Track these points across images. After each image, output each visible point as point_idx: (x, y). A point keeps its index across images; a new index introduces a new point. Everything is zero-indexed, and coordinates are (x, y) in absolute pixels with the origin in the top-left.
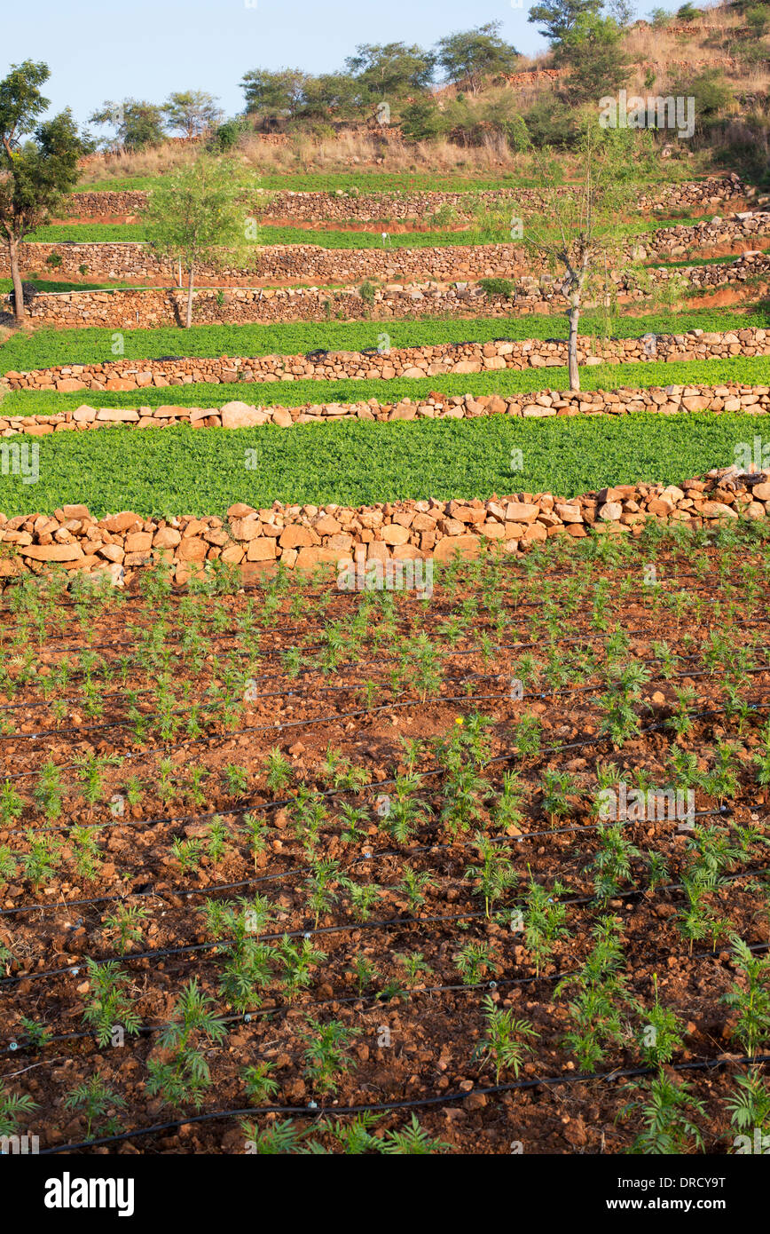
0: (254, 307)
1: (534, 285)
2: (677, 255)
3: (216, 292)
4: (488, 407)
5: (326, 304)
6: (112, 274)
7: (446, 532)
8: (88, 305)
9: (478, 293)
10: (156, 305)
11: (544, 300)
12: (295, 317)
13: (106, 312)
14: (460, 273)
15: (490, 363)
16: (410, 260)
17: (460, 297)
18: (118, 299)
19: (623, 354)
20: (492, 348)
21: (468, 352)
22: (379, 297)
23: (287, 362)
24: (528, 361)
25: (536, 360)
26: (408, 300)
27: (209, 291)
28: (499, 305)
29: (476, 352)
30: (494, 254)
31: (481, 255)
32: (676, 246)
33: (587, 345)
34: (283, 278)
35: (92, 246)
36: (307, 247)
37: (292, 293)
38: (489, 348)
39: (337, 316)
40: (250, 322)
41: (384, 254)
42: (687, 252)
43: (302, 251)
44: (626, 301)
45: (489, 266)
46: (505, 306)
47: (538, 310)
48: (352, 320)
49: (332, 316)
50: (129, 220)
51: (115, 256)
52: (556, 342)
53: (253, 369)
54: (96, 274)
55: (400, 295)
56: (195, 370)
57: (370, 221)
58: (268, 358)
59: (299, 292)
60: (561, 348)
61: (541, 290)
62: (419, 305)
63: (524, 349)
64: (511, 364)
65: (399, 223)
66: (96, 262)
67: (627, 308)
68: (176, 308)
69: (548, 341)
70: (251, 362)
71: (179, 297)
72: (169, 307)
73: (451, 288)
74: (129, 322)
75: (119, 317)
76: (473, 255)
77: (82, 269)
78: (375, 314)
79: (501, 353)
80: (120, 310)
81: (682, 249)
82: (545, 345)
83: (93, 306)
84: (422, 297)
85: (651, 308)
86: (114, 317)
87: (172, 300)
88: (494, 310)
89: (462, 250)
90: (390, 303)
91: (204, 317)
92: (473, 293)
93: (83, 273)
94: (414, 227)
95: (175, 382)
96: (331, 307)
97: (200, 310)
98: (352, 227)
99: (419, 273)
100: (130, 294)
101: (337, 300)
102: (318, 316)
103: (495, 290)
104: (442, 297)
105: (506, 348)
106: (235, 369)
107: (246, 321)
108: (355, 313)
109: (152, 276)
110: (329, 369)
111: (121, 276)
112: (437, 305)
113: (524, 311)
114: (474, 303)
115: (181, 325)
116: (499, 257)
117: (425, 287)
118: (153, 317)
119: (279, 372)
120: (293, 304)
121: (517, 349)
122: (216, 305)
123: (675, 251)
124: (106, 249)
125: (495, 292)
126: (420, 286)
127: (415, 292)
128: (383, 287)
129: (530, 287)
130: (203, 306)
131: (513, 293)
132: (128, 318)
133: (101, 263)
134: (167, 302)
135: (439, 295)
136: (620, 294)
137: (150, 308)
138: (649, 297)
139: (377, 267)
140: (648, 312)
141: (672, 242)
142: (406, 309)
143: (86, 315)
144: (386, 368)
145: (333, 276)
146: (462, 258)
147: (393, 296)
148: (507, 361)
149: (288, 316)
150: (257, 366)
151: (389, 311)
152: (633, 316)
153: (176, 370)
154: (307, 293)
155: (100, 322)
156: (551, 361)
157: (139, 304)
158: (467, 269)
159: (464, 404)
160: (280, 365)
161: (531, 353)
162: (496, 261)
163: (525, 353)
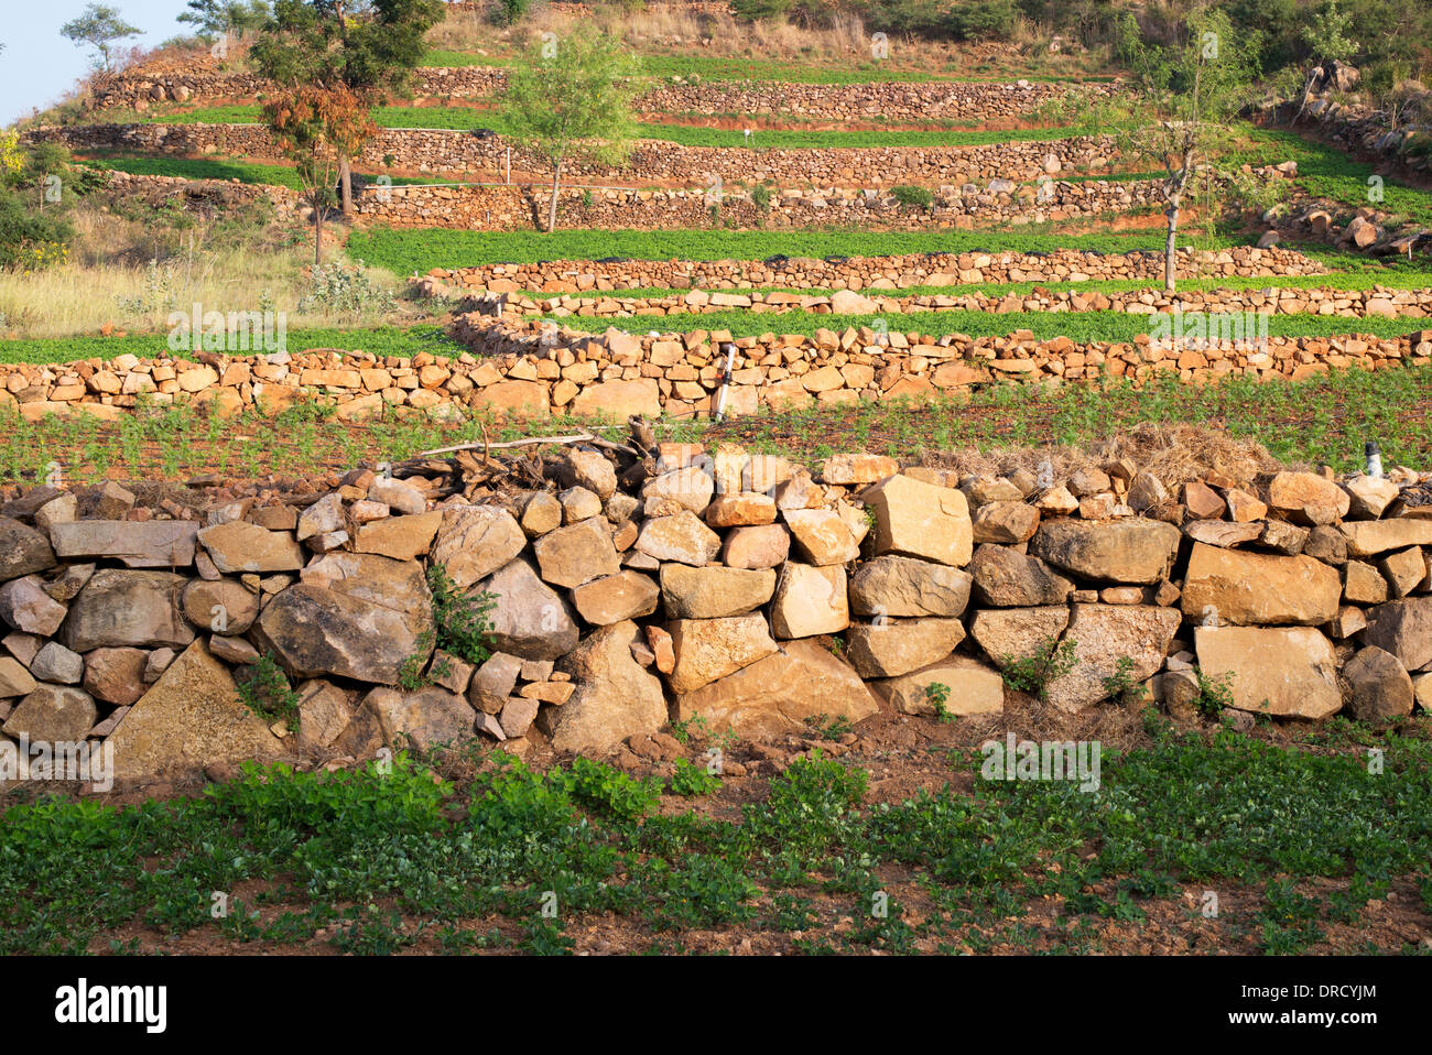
0: (629, 210)
1: (955, 195)
2: (1097, 168)
3: (582, 192)
4: (1092, 304)
5: (713, 209)
6: (424, 167)
7: (1301, 361)
8: (428, 201)
9: (891, 203)
10: (511, 204)
11: (967, 213)
12: (676, 223)
13: (449, 210)
14: (843, 181)
15: (967, 276)
16: (783, 163)
17: (870, 206)
18: (464, 195)
19: (1109, 271)
20: (968, 259)
21: (943, 263)
22: (775, 203)
23: (744, 268)
24: (1008, 275)
25: (1016, 274)
26: (809, 208)
27: (573, 190)
28: (915, 217)
29: (951, 263)
30: (883, 159)
31: (868, 159)
32: (1096, 157)
33: (1071, 260)
34: (632, 179)
35: (399, 132)
36: (660, 143)
37: (672, 195)
38: (965, 259)
39: (726, 224)
40: (623, 227)
41: (752, 154)
42: (1108, 165)
43: (655, 147)
44: (1060, 217)
45: (876, 172)
46: (922, 218)
47: (960, 225)
48: (744, 229)
49: (720, 224)
50: (417, 102)
51: (428, 145)
52: (1038, 255)
53: (706, 275)
54: (404, 166)
55: (800, 203)
56: (642, 274)
57: (713, 115)
58: (723, 263)
59: (681, 194)
60: (1043, 262)
61: (964, 202)
62: (821, 215)
63: (1004, 261)
64: (989, 278)
65: (749, 118)
66: (403, 153)
67: (1063, 225)
68: (534, 209)
69: (1028, 254)
70: (704, 266)
71: (538, 195)
72: (525, 207)
73: (859, 196)
74: (479, 223)
75: (466, 217)
76: (858, 159)
77: (388, 160)
78: (771, 223)
79: (978, 265)
80: (467, 209)
81: (1102, 161)
82: (1025, 259)
83: (435, 203)
84: (825, 205)
85: (1090, 226)
86: (460, 217)
87: (529, 199)
88: (909, 223)
89: (844, 153)
90: (788, 211)
91: (567, 220)
92: (885, 203)
93: (389, 165)
94: (767, 123)
95: (621, 287)
96: (719, 213)
97: (563, 212)
98: (692, 121)
99: (794, 178)
100: (477, 190)
101: (726, 205)
102: (705, 223)
103: (909, 199)
104: (848, 206)
105: (983, 260)
106: (687, 274)
107: (618, 227)
108: (747, 221)
109: (472, 171)
110: (791, 277)
111: (435, 169)
112: (843, 215)
113: (944, 225)
114: (886, 214)
115: (540, 228)
116: (888, 163)
117: (828, 193)
118: (507, 218)
119: (736, 279)
120: (674, 208)
121: (995, 261)
122: (581, 207)
123: (1093, 163)
124: (417, 136)
125: (911, 202)
126: (823, 192)
127: (818, 199)
128: (780, 192)
129: (951, 198)
130: (567, 208)
131: (931, 204)
132: (477, 218)
133: (410, 153)
134: (524, 201)
135: (845, 203)
136: (1054, 209)
137: (503, 207)
138: (1088, 214)
139: (744, 169)
140: (1087, 231)
141: (1091, 152)
142: (807, 219)
143: (425, 213)
144: (852, 278)
145: (692, 179)
146: (845, 162)
147: (791, 203)
148: (984, 274)
149: (668, 222)
150: (712, 272)
151: (786, 220)
152: (1071, 234)
153: (622, 273)
154: (691, 197)
155: (443, 222)
156: (1032, 276)
157: (490, 203)
158: (850, 175)
159: (1069, 299)
160: (737, 271)
161: (1010, 266)
162: (885, 167)
163: (1004, 267)
